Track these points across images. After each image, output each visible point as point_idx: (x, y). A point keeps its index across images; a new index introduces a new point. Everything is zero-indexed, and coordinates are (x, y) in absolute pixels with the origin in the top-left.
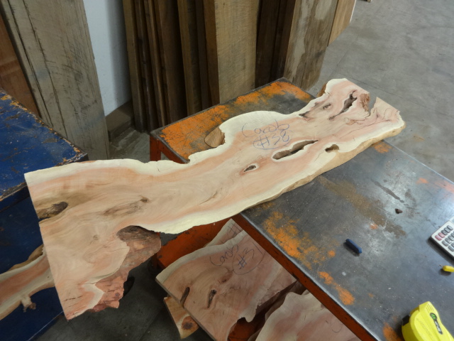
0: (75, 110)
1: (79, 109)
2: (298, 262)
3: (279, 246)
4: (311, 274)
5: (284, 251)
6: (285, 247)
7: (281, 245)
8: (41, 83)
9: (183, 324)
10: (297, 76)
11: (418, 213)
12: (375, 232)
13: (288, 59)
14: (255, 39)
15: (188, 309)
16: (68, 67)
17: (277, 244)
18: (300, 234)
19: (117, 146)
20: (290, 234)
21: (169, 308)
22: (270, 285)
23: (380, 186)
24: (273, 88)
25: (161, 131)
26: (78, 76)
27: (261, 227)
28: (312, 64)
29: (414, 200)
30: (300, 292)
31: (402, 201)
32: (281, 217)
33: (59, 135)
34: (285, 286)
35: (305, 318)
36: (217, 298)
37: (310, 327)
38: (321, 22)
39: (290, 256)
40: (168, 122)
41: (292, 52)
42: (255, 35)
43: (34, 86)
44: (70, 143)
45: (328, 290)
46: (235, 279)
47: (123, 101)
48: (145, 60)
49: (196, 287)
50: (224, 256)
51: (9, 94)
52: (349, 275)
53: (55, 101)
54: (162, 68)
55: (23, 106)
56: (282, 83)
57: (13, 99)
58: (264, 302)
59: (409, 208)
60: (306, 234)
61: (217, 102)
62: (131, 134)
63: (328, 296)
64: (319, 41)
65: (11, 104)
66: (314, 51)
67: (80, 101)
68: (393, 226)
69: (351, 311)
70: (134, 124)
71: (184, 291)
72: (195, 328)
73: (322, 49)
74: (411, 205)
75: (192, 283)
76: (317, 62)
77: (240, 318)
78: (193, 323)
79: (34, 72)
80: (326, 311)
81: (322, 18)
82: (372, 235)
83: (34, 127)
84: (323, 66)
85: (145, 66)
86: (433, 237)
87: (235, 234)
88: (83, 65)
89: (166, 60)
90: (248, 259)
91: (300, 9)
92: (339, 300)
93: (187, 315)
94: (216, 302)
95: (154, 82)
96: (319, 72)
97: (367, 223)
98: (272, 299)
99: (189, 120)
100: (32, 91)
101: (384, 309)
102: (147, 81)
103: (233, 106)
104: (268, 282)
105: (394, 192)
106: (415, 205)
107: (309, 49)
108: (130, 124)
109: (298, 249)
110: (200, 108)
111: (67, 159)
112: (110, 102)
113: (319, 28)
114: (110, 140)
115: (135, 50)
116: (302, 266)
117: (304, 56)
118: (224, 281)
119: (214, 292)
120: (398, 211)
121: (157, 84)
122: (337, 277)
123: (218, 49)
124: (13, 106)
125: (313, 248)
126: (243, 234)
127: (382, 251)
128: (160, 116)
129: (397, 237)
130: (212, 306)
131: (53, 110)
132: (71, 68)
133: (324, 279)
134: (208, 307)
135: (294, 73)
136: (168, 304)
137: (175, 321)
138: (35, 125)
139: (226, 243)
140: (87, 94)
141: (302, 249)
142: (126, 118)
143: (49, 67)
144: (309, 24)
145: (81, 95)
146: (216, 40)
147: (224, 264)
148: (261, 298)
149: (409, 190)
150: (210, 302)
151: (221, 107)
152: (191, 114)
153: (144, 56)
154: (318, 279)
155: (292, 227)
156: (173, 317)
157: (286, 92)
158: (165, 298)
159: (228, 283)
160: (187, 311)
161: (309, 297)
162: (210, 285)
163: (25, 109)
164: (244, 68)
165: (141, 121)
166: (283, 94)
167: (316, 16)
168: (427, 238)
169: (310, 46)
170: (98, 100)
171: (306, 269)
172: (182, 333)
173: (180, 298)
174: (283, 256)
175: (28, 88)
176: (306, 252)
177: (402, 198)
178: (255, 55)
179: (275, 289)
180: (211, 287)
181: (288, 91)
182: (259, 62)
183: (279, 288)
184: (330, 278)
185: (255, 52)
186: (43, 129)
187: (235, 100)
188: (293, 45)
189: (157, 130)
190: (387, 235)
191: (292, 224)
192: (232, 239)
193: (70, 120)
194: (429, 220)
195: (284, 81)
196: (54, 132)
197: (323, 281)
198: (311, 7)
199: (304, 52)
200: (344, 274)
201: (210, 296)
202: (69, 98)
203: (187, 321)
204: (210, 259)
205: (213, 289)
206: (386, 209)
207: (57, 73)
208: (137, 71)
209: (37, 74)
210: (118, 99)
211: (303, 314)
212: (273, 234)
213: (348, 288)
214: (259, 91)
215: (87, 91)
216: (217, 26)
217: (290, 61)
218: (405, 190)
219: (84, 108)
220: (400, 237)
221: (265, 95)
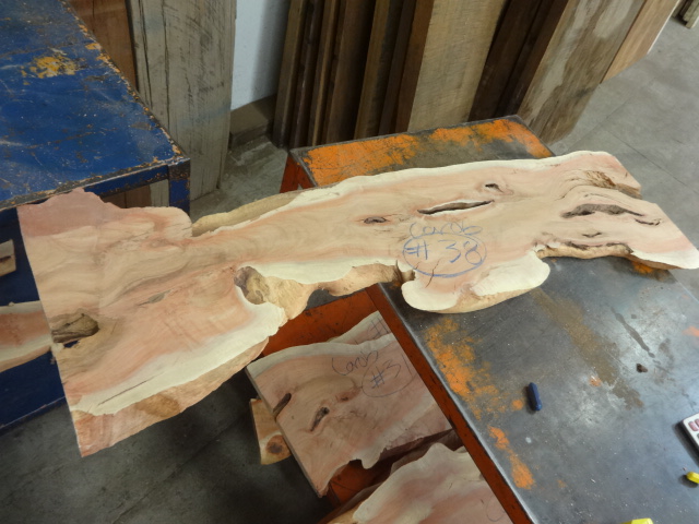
0: (189, 90)
1: (195, 90)
2: (463, 403)
3: (440, 372)
4: (477, 426)
5: (445, 381)
6: (449, 376)
7: (444, 370)
8: (149, 36)
9: (269, 444)
10: (538, 119)
11: (673, 380)
12: (594, 391)
13: (531, 88)
14: (489, 45)
15: (281, 424)
16: (195, 22)
17: (438, 368)
18: (477, 362)
19: (239, 160)
20: (461, 359)
21: (255, 416)
22: (410, 424)
23: (624, 322)
24: (496, 128)
25: (307, 152)
26: (206, 40)
27: (420, 336)
28: (567, 105)
29: (671, 358)
30: (453, 446)
31: (652, 355)
32: (454, 329)
33: (155, 121)
34: (434, 432)
35: (452, 486)
36: (329, 421)
37: (455, 501)
38: (601, 42)
39: (452, 391)
40: (321, 141)
41: (541, 79)
42: (490, 39)
43: (138, 40)
44: (168, 137)
45: (496, 457)
46: (361, 400)
47: (263, 93)
48: (311, 37)
49: (300, 397)
50: (353, 363)
51: (99, 41)
52: (535, 444)
53: (163, 68)
54: (333, 57)
55: (115, 65)
56: (511, 124)
57: (103, 51)
58: (395, 446)
59: (660, 368)
60: (487, 364)
61: (403, 129)
62: (263, 146)
63: (495, 467)
64: (590, 73)
65: (99, 58)
66: (577, 86)
67: (201, 77)
68: (626, 388)
69: (524, 499)
70: (271, 133)
71: (282, 397)
72: (285, 455)
73: (590, 85)
74: (664, 365)
75: (297, 388)
76: (576, 103)
77: (354, 458)
78: (284, 446)
79: (143, 18)
80: (484, 484)
81: (605, 36)
82: (589, 394)
83: (123, 100)
84: (585, 112)
85: (309, 47)
86: (686, 423)
87: (379, 335)
88: (217, 23)
89: (342, 47)
90: (388, 377)
91: (574, 12)
92: (509, 477)
93: (279, 433)
94: (325, 426)
95: (317, 76)
96: (575, 120)
97: (586, 373)
98: (408, 444)
99: (353, 145)
100: (133, 46)
101: (576, 510)
102: (306, 71)
103: (427, 140)
104: (411, 418)
105: (642, 336)
106: (671, 366)
107: (570, 80)
108: (265, 129)
109: (468, 383)
110: (375, 132)
111: (159, 159)
112: (244, 90)
113: (595, 52)
114: (230, 148)
115: (299, 19)
116: (468, 412)
117: (558, 89)
118: (345, 399)
119: (325, 412)
120: (640, 368)
121: (319, 79)
122: (516, 441)
123: (427, 47)
124: (101, 61)
125: (491, 389)
126: (390, 337)
127: (597, 422)
128: (313, 130)
129: (628, 407)
130: (317, 430)
131: (158, 82)
132: (199, 25)
133: (496, 440)
134: (312, 430)
135: (535, 112)
136: (254, 408)
137: (259, 436)
138: (125, 97)
139: (362, 345)
140: (213, 69)
141: (474, 385)
142: (261, 121)
143: (167, 16)
144: (582, 41)
145: (203, 69)
146: (426, 32)
147: (350, 375)
148: (394, 438)
149: (668, 341)
150: (316, 423)
151: (406, 137)
152: (359, 137)
153: (311, 31)
154: (486, 437)
155: (468, 348)
156: (258, 430)
157: (515, 139)
158: (253, 400)
159: (349, 403)
160: (280, 428)
161: (464, 457)
162: (322, 399)
163: (117, 70)
164: (459, 86)
165: (283, 130)
166: (509, 140)
167: (595, 31)
168: (675, 421)
169: (572, 76)
170: (226, 83)
171: (472, 417)
172: (265, 456)
173: (274, 406)
174: (442, 388)
175: (128, 41)
176: (478, 391)
177: (654, 349)
178: (481, 71)
179: (418, 431)
180: (323, 402)
181: (518, 138)
182: (485, 82)
183: (425, 432)
184: (506, 441)
185: (482, 65)
186: (135, 106)
187: (431, 132)
188: (546, 69)
189: (302, 149)
190: (613, 399)
191: (468, 343)
192: (372, 342)
193: (179, 104)
194: (687, 396)
195: (516, 120)
196: (149, 114)
197: (493, 442)
198: (592, 13)
199: (560, 83)
200: (529, 440)
201: (318, 415)
202: (184, 69)
203: (277, 441)
204: (332, 361)
205: (325, 406)
206: (622, 359)
207: (176, 28)
208: (294, 52)
209: (147, 22)
210: (257, 89)
211: (449, 480)
212: (435, 351)
213: (529, 464)
214: (474, 127)
215: (214, 65)
216: (434, 10)
217: (534, 92)
218: (662, 339)
219: (204, 90)
220: (633, 409)
221: (480, 136)
